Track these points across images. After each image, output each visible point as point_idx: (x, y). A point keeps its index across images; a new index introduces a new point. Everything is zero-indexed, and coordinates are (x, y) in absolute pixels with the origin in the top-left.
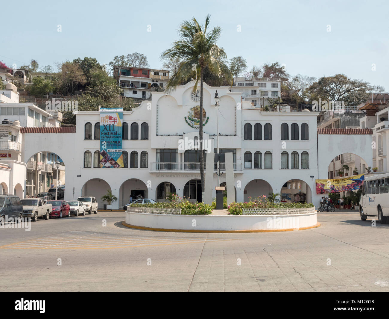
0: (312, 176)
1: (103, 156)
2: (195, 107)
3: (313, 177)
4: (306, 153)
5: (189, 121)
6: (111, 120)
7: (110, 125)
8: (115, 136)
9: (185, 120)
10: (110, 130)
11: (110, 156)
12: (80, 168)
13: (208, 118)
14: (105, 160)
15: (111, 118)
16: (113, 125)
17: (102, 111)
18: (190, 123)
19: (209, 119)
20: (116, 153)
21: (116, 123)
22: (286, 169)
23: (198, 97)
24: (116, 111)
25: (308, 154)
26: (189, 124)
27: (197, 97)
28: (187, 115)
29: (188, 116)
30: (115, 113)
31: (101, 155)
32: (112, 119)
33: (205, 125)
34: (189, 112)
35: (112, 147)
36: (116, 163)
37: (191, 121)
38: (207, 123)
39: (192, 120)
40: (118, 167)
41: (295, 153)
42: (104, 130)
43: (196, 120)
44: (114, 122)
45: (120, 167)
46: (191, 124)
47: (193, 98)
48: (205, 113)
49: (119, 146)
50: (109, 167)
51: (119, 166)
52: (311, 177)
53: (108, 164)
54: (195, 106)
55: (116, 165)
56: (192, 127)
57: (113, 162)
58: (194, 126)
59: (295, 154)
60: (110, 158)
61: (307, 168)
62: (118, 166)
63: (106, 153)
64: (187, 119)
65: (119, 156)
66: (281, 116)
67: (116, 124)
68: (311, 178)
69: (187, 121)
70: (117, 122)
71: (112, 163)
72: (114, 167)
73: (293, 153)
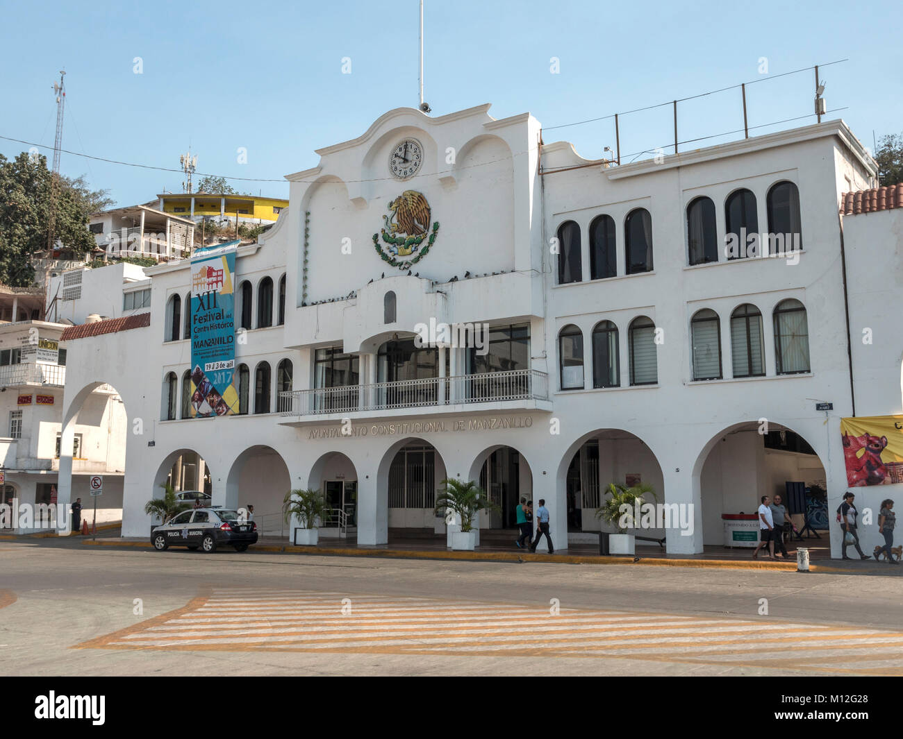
0: (825, 405)
1: (196, 384)
2: (400, 197)
3: (830, 406)
4: (794, 306)
5: (385, 246)
6: (210, 279)
7: (208, 292)
8: (220, 321)
9: (375, 244)
10: (209, 308)
11: (210, 383)
12: (154, 421)
13: (436, 226)
14: (200, 395)
15: (210, 272)
16: (214, 291)
17: (197, 257)
18: (386, 251)
19: (439, 231)
20: (221, 371)
21: (220, 284)
22: (716, 381)
23: (410, 163)
24: (222, 252)
25: (803, 309)
26: (385, 257)
27: (407, 165)
28: (378, 226)
29: (383, 231)
30: (220, 256)
31: (193, 381)
32: (212, 276)
33: (428, 251)
34: (385, 217)
35: (214, 357)
36: (222, 403)
37: (391, 246)
38: (434, 244)
39: (393, 242)
40: (225, 414)
41: (750, 311)
42: (198, 311)
43: (402, 238)
44: (217, 282)
45: (230, 412)
46: (390, 255)
47: (396, 168)
48: (429, 210)
49: (228, 349)
50: (207, 415)
51: (228, 409)
52: (819, 407)
53: (205, 407)
54: (401, 195)
55: (221, 408)
56: (392, 263)
57: (216, 399)
58: (399, 259)
59: (747, 317)
60: (210, 388)
61: (802, 372)
62: (225, 409)
63: (203, 374)
64: (381, 241)
65: (228, 381)
66: (682, 172)
67: (220, 289)
68: (822, 414)
69: (378, 248)
70: (222, 281)
71: (213, 401)
72: (218, 414)
73: (742, 312)
